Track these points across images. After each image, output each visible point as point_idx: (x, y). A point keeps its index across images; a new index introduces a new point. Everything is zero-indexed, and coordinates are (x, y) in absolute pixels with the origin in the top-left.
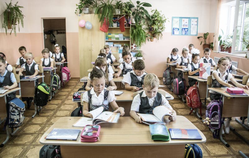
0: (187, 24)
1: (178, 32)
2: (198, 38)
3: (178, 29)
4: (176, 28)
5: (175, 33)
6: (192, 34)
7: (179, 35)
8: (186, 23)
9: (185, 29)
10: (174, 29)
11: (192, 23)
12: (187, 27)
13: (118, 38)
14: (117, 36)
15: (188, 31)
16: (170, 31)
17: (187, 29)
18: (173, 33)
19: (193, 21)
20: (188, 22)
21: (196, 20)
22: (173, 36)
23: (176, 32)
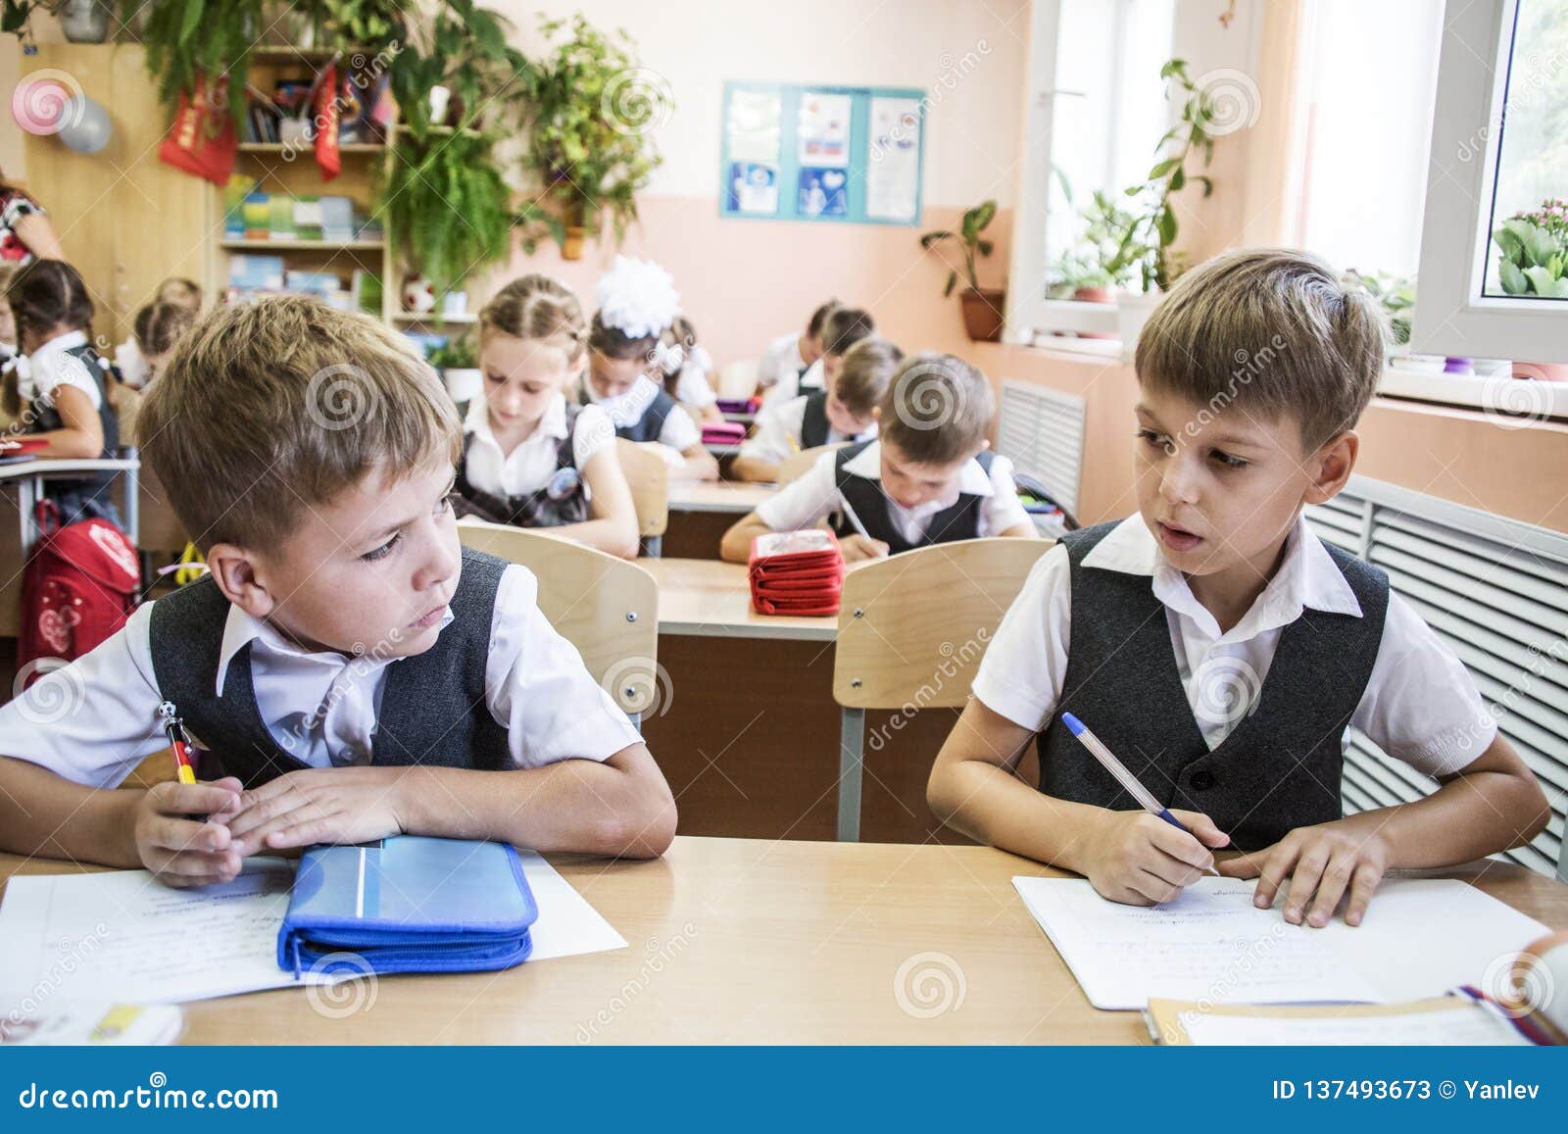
0: (841, 135)
1: (771, 193)
2: (925, 241)
3: (771, 173)
4: (752, 168)
5: (747, 202)
6: (874, 209)
7: (776, 216)
8: (834, 126)
9: (819, 174)
10: (735, 172)
11: (877, 130)
12: (840, 161)
13: (315, 230)
14: (308, 213)
15: (843, 187)
16: (710, 186)
17: (836, 171)
18: (734, 205)
19: (884, 118)
20: (844, 120)
21: (911, 107)
22: (733, 225)
23: (756, 198)
